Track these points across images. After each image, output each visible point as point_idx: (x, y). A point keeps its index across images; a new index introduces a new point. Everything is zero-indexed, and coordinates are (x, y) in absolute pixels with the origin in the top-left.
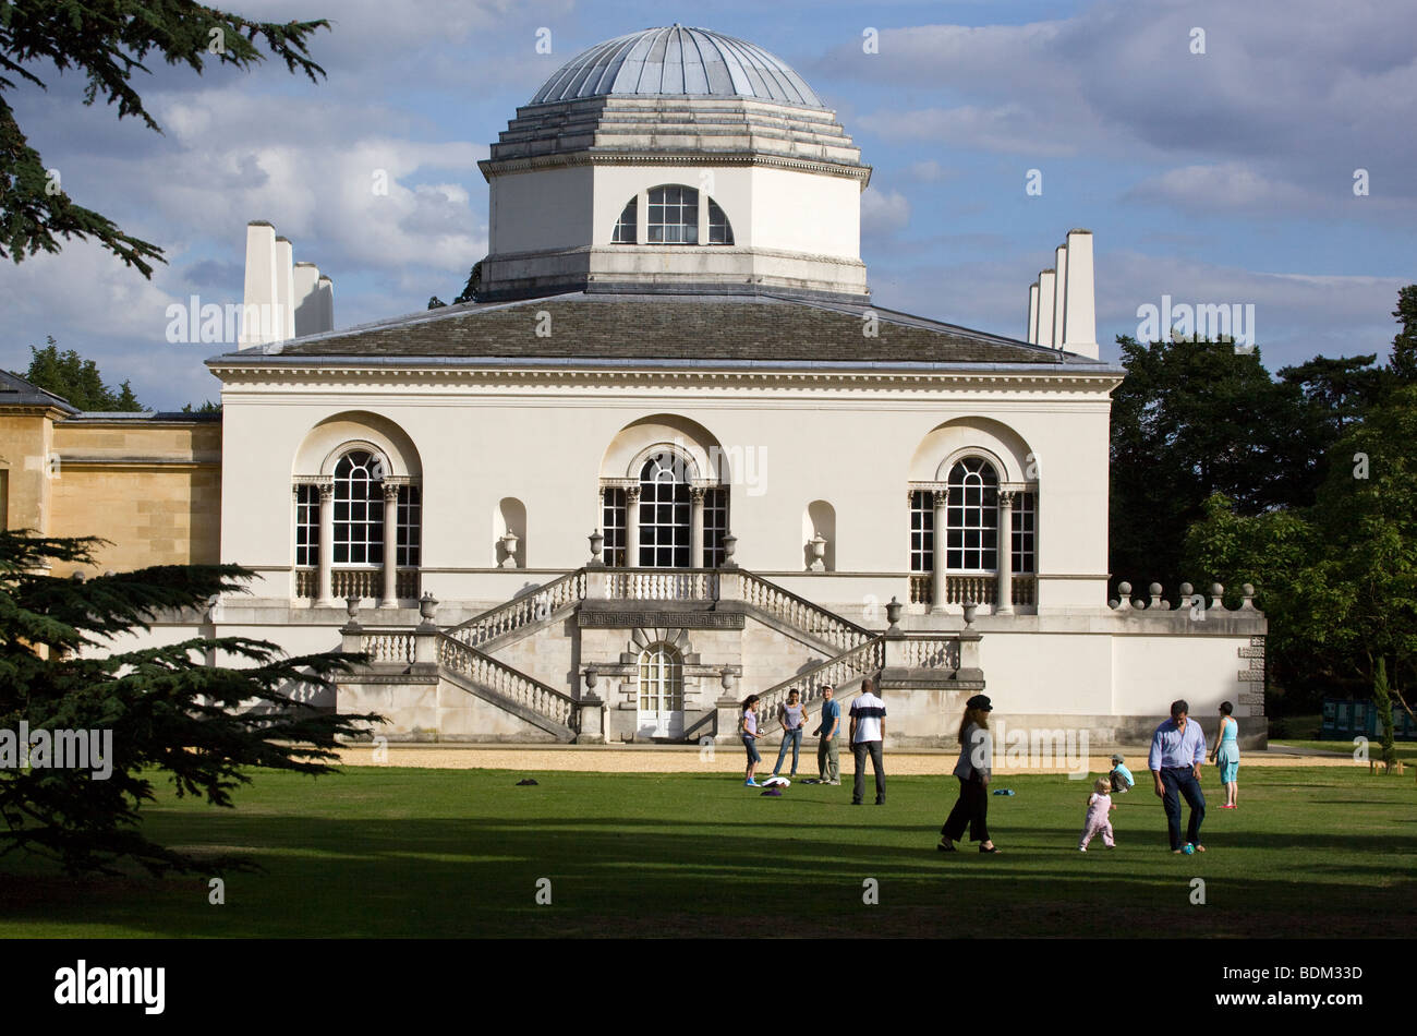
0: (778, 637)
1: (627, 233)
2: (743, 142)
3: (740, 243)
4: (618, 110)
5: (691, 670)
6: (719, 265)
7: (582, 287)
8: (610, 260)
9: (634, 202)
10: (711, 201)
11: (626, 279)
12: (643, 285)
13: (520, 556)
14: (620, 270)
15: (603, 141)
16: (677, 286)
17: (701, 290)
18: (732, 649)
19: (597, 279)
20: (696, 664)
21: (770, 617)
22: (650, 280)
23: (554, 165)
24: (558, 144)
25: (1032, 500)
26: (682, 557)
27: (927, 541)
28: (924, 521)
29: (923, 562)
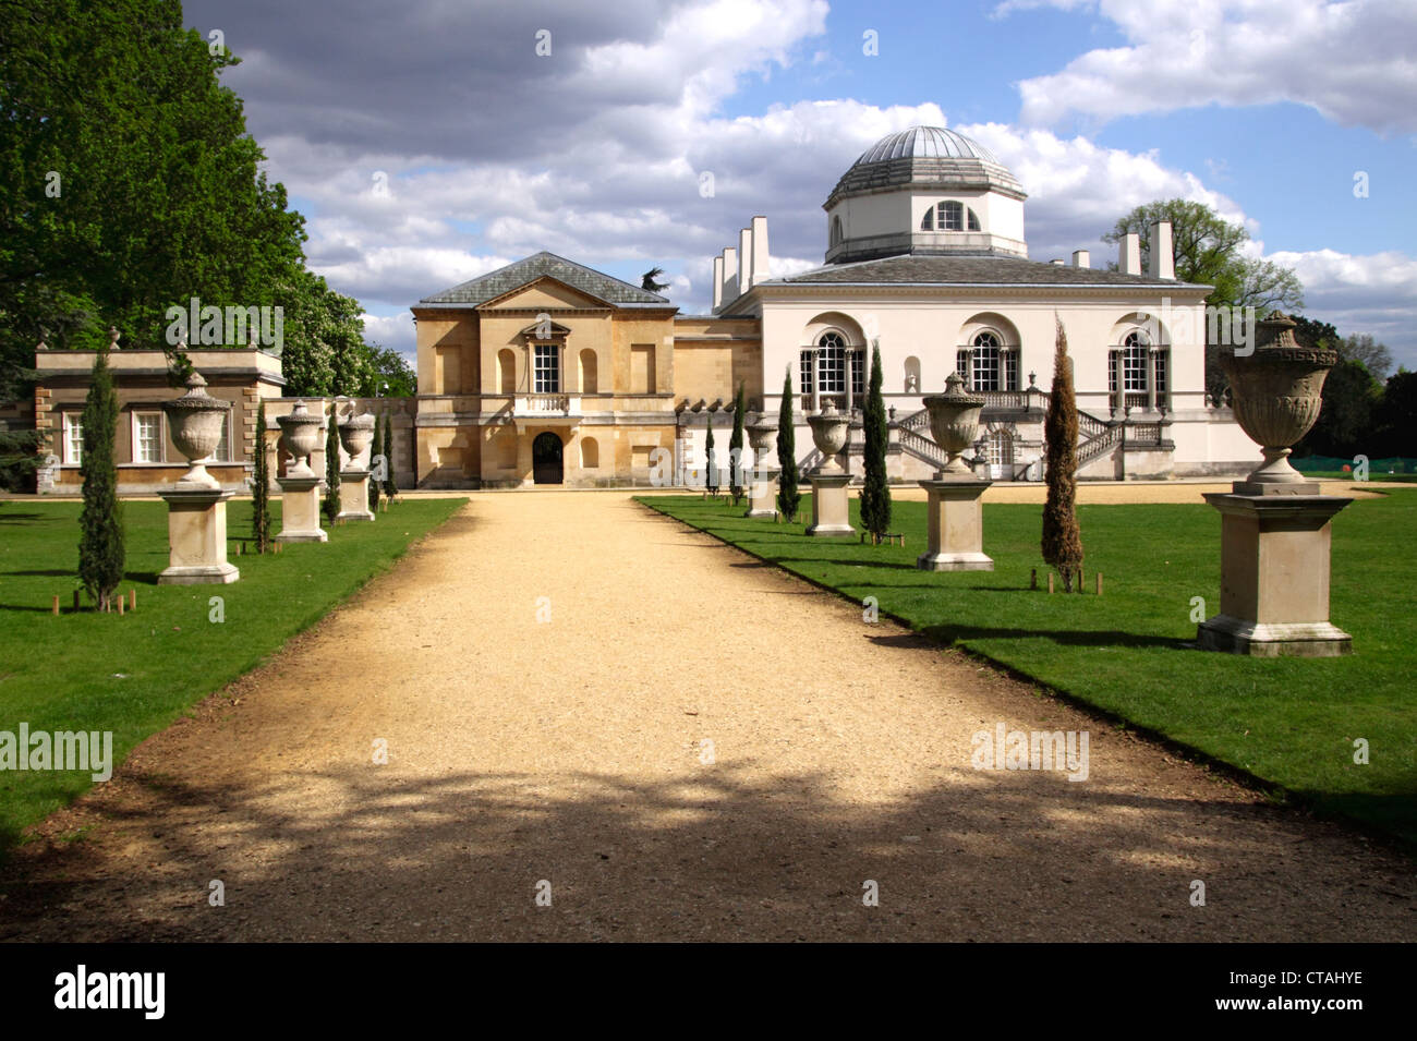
1: (927, 224)
2: (983, 180)
3: (984, 230)
4: (919, 163)
5: (1018, 443)
6: (975, 241)
7: (909, 252)
8: (922, 239)
9: (931, 210)
10: (969, 210)
11: (930, 248)
12: (940, 251)
13: (917, 386)
14: (926, 244)
15: (916, 178)
17: (967, 253)
19: (916, 248)
20: (1020, 441)
22: (942, 249)
23: (886, 192)
24: (888, 181)
25: (1164, 354)
26: (995, 386)
27: (1114, 376)
28: (1114, 366)
29: (1114, 386)
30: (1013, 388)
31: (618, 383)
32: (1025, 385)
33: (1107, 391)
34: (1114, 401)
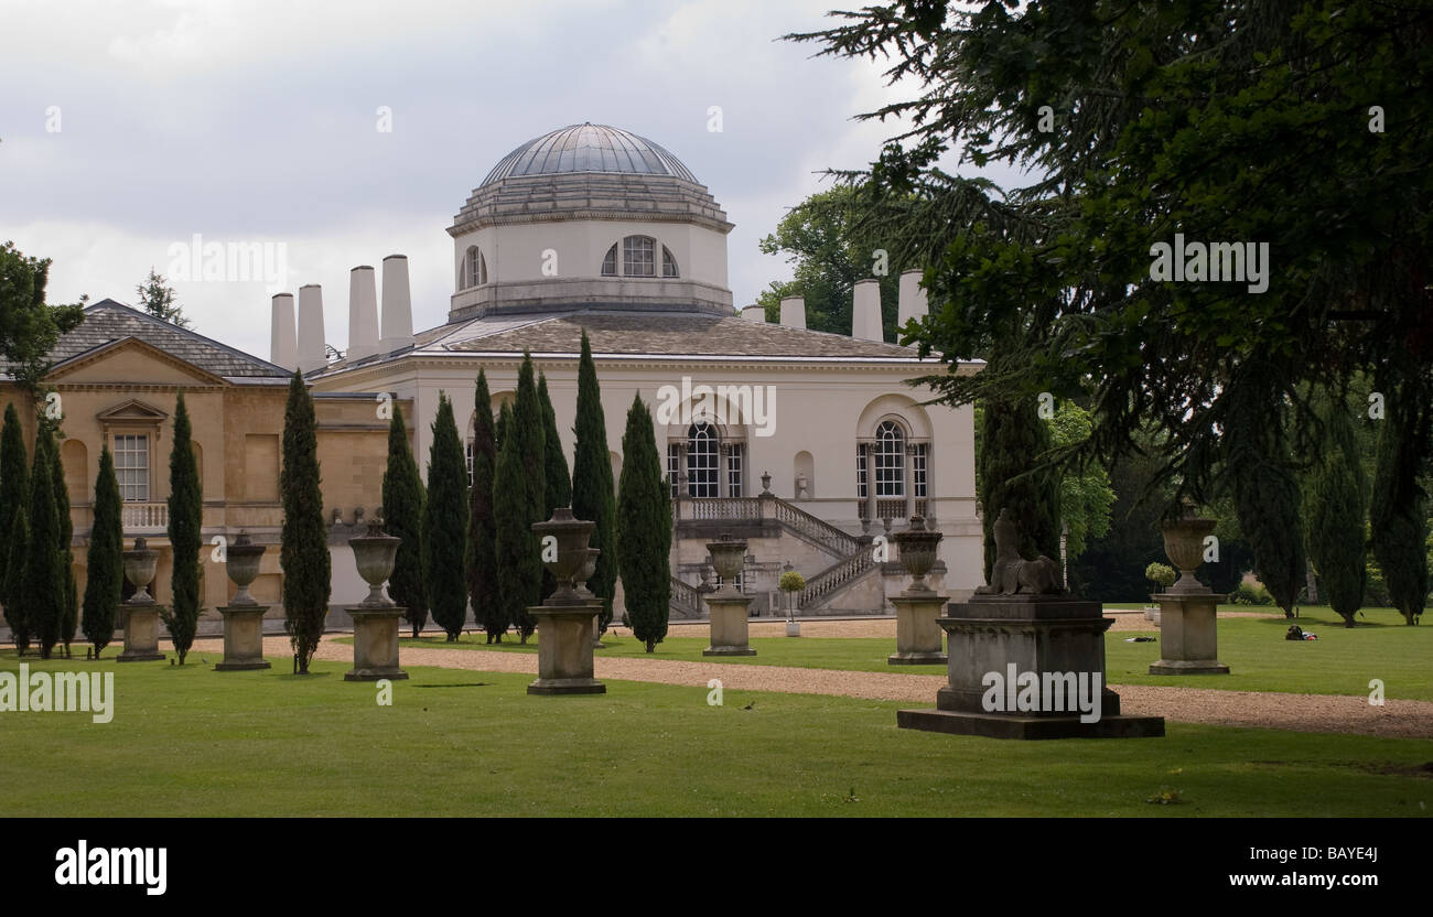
0: (800, 543)
1: (611, 268)
3: (683, 277)
4: (598, 182)
5: (750, 567)
6: (672, 291)
7: (587, 305)
8: (603, 287)
9: (615, 246)
10: (664, 248)
11: (615, 300)
14: (610, 294)
15: (594, 203)
16: (648, 305)
17: (663, 309)
18: (774, 552)
19: (597, 300)
20: (753, 563)
21: (794, 529)
22: (630, 301)
23: (553, 220)
24: (555, 205)
25: (924, 448)
26: (714, 490)
27: (863, 477)
28: (863, 464)
29: (864, 491)
30: (737, 494)
31: (228, 488)
32: (755, 488)
33: (856, 496)
34: (863, 509)
